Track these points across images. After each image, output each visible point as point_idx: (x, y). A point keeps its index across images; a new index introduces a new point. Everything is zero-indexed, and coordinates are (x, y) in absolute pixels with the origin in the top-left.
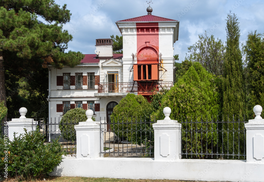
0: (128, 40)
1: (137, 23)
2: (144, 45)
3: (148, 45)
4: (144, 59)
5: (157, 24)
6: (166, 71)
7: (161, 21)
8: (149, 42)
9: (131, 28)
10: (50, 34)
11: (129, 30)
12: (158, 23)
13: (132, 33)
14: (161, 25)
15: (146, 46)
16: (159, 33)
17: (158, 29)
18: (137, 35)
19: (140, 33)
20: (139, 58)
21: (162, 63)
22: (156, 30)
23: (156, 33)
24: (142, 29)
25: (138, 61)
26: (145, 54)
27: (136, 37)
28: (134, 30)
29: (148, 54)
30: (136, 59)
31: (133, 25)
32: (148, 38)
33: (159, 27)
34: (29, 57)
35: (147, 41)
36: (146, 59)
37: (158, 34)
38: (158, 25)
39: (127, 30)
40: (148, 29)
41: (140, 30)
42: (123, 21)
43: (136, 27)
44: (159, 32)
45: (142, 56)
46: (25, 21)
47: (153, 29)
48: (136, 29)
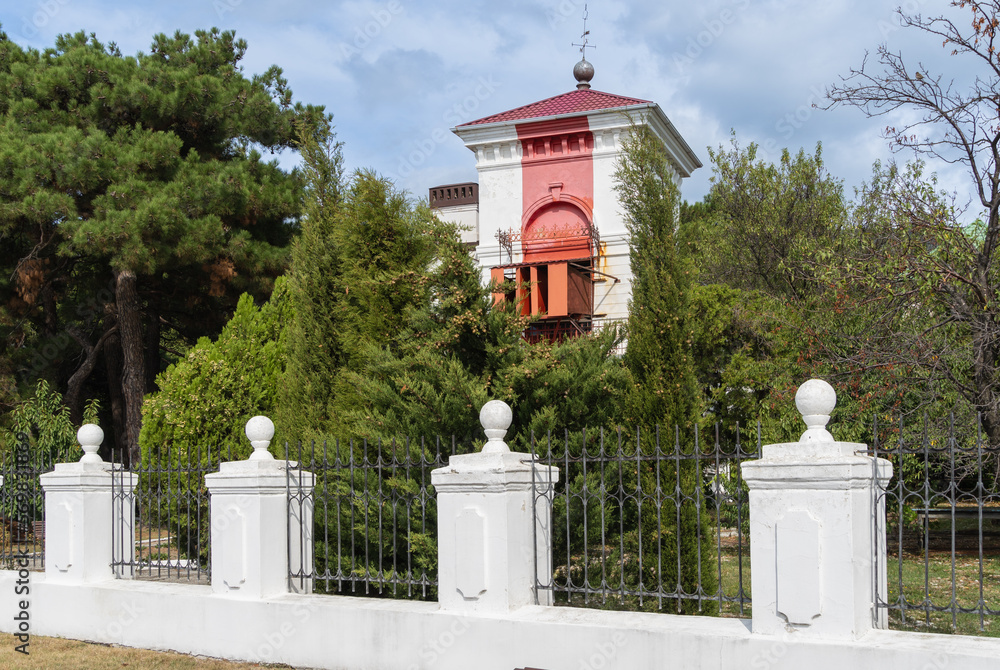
0: (495, 184)
1: (518, 126)
2: (545, 197)
3: (557, 195)
4: (546, 245)
5: (582, 120)
6: (617, 281)
7: (596, 111)
8: (562, 187)
9: (502, 145)
10: (218, 192)
11: (497, 151)
12: (584, 117)
13: (507, 161)
14: (597, 124)
15: (551, 201)
16: (595, 151)
17: (589, 137)
18: (525, 164)
19: (532, 157)
20: (529, 242)
21: (602, 256)
22: (581, 141)
23: (583, 151)
24: (538, 144)
25: (526, 253)
26: (549, 227)
27: (519, 171)
28: (513, 149)
29: (561, 226)
30: (520, 247)
31: (507, 134)
32: (558, 172)
33: (591, 129)
34: (147, 267)
35: (556, 182)
36: (550, 245)
37: (589, 157)
38: (587, 125)
39: (488, 150)
40: (555, 142)
41: (530, 147)
42: (477, 122)
43: (516, 138)
44: (594, 149)
45: (541, 235)
46: (145, 160)
47: (572, 140)
48: (521, 146)
